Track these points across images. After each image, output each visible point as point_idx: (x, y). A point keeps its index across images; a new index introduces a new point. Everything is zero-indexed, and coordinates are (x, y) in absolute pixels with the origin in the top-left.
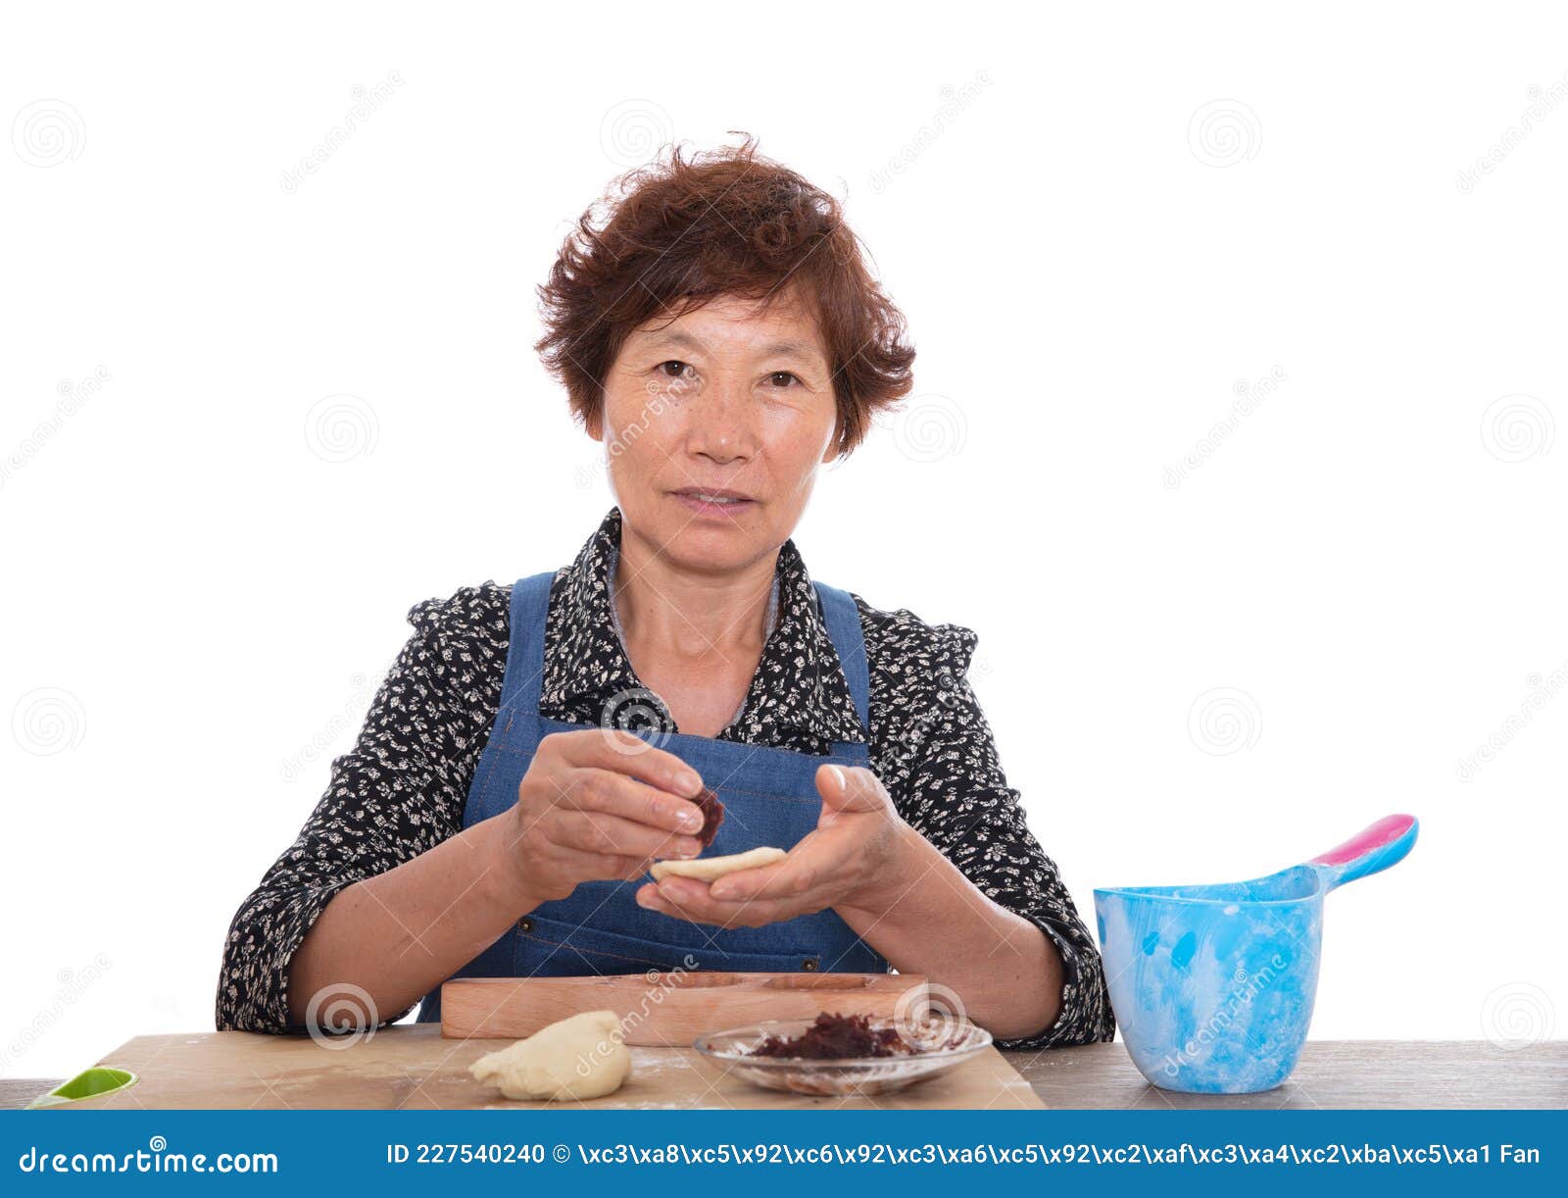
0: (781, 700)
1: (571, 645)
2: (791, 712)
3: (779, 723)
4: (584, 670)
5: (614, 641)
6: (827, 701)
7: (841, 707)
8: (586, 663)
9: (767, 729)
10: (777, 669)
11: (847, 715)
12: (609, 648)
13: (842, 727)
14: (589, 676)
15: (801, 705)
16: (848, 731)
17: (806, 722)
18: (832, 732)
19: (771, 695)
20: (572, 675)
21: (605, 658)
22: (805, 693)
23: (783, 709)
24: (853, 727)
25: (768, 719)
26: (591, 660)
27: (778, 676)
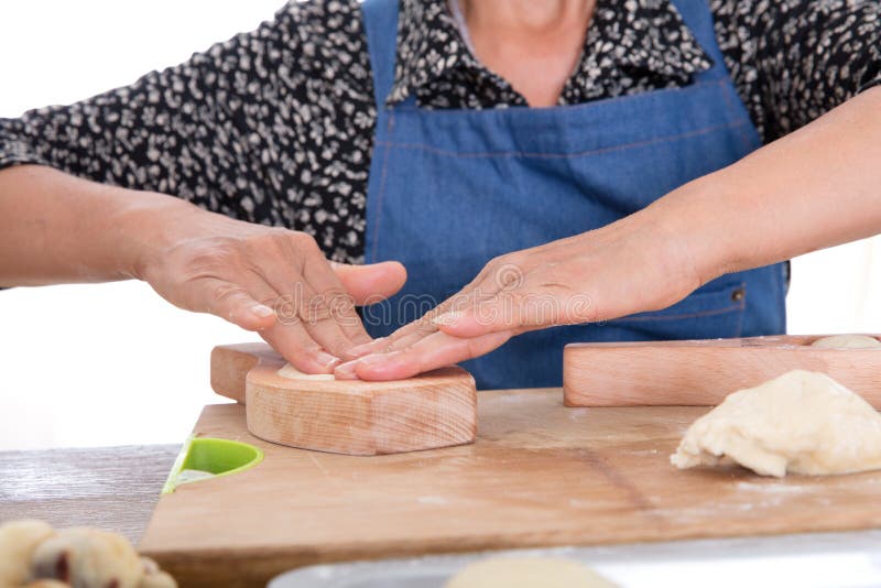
0: (617, 43)
1: (411, 44)
2: (628, 51)
3: (617, 64)
4: (422, 63)
5: (448, 29)
6: (663, 40)
7: (679, 41)
8: (423, 56)
9: (606, 72)
10: (609, 15)
11: (686, 46)
12: (443, 37)
13: (683, 59)
14: (427, 68)
15: (637, 44)
16: (690, 61)
17: (645, 60)
18: (674, 68)
19: (605, 38)
20: (413, 70)
21: (440, 47)
22: (641, 34)
23: (620, 51)
24: (694, 56)
25: (607, 62)
26: (428, 51)
27: (611, 23)
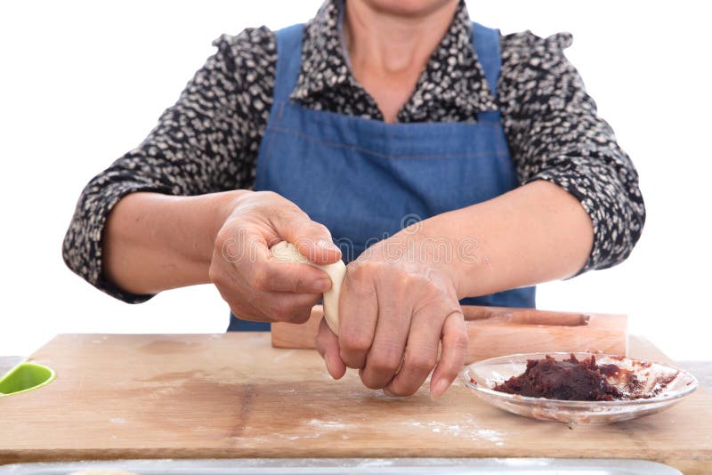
0: (437, 84)
1: (312, 62)
2: (444, 91)
3: (435, 99)
4: (320, 76)
5: (340, 57)
6: (469, 88)
7: (479, 90)
8: (322, 71)
9: (426, 102)
10: (436, 65)
11: (484, 94)
12: (337, 62)
13: (480, 101)
14: (324, 80)
15: (451, 87)
16: (484, 103)
17: (453, 99)
18: (474, 107)
19: (430, 80)
20: (312, 80)
21: (334, 68)
22: (454, 81)
23: (438, 90)
24: (488, 100)
25: (428, 96)
26: (325, 69)
27: (436, 71)
